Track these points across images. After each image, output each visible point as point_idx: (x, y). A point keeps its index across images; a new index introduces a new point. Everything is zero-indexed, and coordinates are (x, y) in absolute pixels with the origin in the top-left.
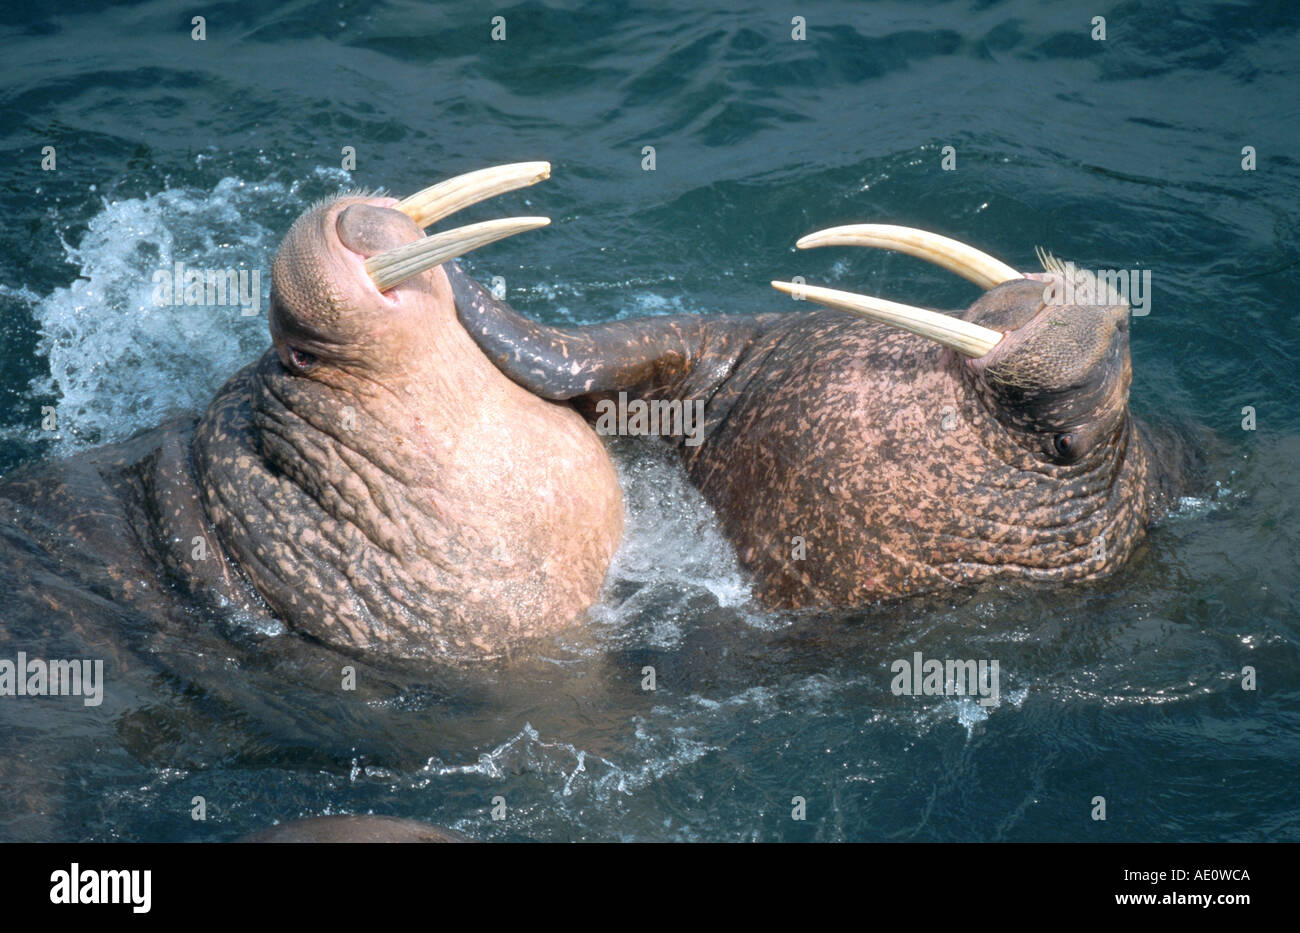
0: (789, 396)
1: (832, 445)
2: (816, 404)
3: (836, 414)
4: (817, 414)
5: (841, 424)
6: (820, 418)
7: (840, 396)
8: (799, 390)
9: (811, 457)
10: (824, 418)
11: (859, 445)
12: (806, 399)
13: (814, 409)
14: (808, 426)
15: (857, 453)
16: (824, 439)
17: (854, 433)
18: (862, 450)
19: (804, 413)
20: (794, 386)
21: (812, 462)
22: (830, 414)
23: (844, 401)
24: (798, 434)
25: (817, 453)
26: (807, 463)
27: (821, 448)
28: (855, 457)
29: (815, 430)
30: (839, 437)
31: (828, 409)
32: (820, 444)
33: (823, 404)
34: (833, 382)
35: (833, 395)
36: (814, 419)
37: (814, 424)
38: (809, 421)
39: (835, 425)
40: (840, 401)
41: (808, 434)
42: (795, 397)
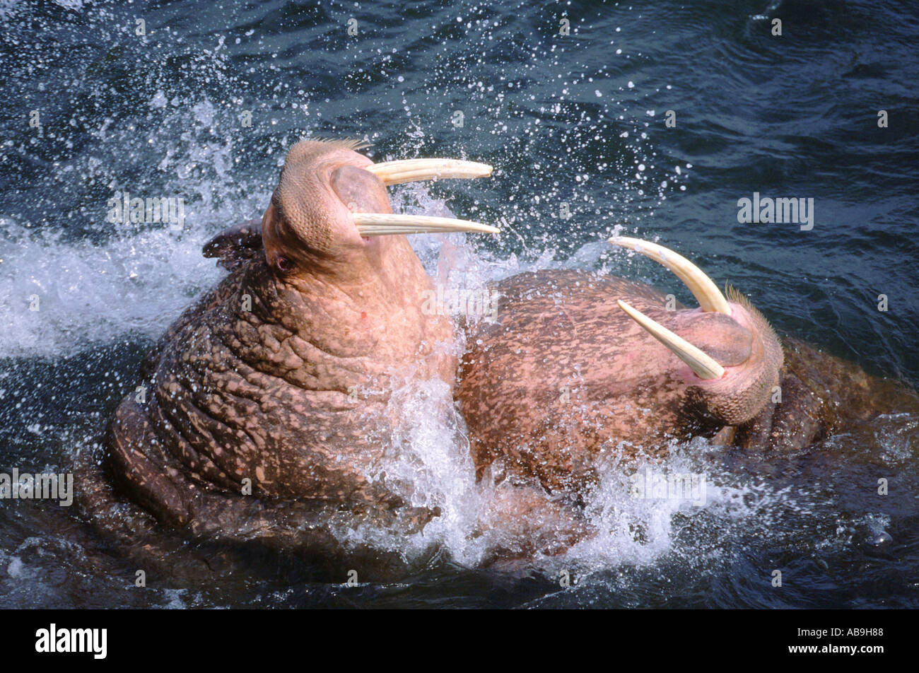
0: (473, 386)
1: (505, 422)
2: (494, 394)
3: (509, 402)
4: (495, 401)
5: (512, 408)
6: (496, 404)
7: (513, 389)
8: (481, 383)
9: (488, 429)
10: (499, 404)
11: (527, 421)
12: (486, 390)
13: (492, 398)
14: (487, 409)
15: (524, 426)
16: (499, 417)
17: (523, 413)
18: (528, 424)
19: (484, 400)
20: (476, 379)
21: (489, 432)
22: (504, 401)
23: (516, 393)
24: (479, 413)
25: (493, 427)
26: (485, 433)
27: (496, 423)
28: (523, 429)
29: (492, 412)
30: (511, 415)
31: (504, 398)
32: (496, 422)
33: (499, 394)
34: (507, 379)
35: (507, 389)
36: (492, 405)
37: (492, 407)
38: (487, 405)
39: (509, 408)
40: (513, 392)
41: (487, 413)
42: (477, 387)
